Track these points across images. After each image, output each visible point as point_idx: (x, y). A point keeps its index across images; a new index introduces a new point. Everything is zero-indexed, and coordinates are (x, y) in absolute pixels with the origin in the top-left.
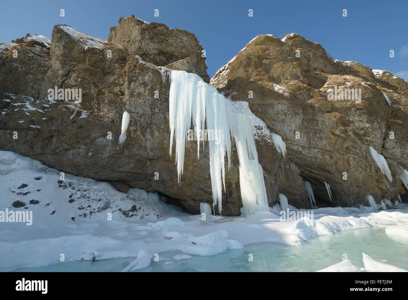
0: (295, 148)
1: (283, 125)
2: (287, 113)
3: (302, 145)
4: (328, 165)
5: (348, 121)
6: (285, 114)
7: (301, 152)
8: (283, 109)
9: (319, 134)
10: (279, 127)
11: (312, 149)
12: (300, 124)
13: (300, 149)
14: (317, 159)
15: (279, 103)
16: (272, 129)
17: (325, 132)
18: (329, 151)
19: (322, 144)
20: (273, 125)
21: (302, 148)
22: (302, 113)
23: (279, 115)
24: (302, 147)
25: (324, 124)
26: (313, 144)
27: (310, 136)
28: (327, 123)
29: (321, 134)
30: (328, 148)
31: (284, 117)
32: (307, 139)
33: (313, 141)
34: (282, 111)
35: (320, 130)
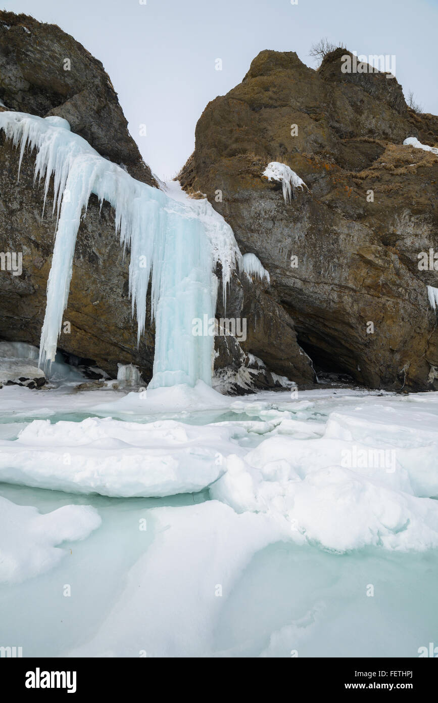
0: (290, 282)
1: (266, 240)
2: (275, 217)
3: (304, 277)
4: (348, 314)
5: (394, 234)
6: (273, 219)
7: (301, 290)
8: (268, 208)
9: (338, 258)
10: (259, 244)
11: (321, 285)
12: (303, 239)
13: (299, 284)
14: (330, 303)
15: (262, 197)
16: (246, 247)
17: (348, 256)
18: (353, 289)
19: (340, 277)
20: (248, 238)
21: (302, 282)
22: (309, 218)
23: (259, 220)
24: (304, 281)
25: (349, 241)
26: (324, 277)
27: (320, 262)
28: (355, 238)
29: (341, 259)
30: (351, 285)
31: (270, 225)
32: (313, 266)
33: (325, 271)
34: (265, 212)
35: (341, 251)
